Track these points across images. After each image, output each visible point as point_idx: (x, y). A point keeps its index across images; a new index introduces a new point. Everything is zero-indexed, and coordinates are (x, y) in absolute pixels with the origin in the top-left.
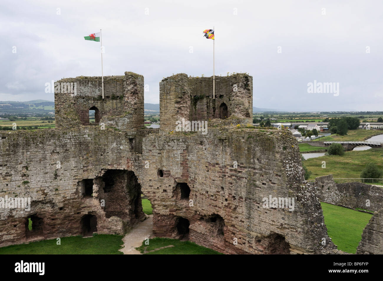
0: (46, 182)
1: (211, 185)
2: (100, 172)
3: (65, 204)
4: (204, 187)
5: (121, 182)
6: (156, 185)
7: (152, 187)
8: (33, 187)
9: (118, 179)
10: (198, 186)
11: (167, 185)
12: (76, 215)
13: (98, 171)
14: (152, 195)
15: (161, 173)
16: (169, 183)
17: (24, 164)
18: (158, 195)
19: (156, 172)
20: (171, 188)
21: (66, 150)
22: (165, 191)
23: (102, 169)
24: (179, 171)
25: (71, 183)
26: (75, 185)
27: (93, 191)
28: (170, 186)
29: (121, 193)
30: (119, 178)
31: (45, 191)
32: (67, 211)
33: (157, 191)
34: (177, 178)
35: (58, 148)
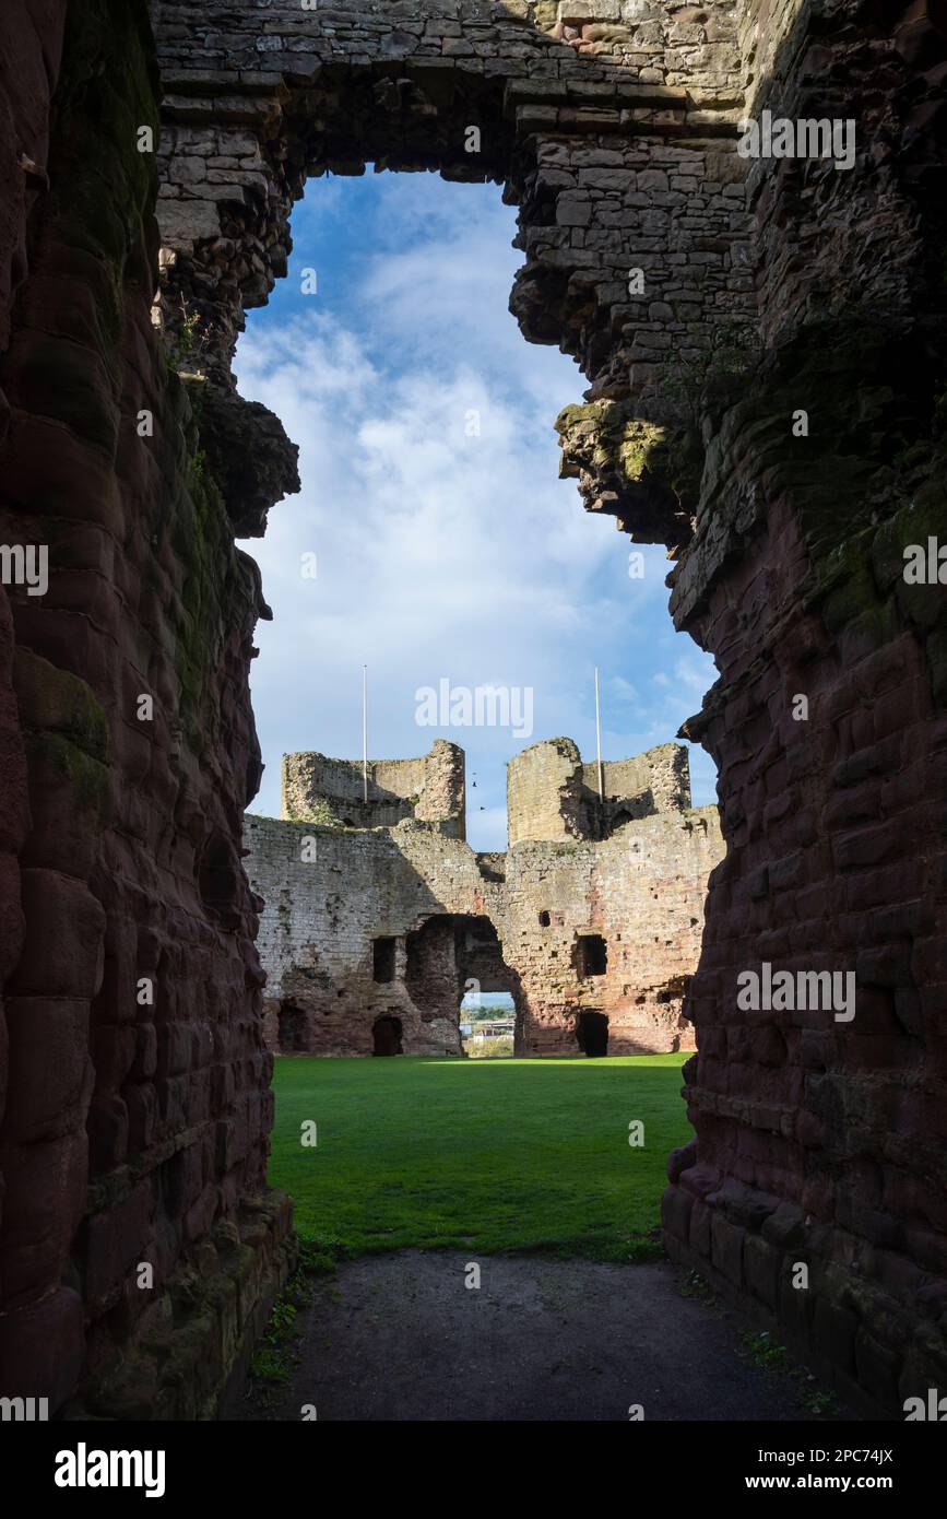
0: (318, 930)
1: (664, 921)
2: (415, 922)
3: (348, 984)
4: (650, 929)
5: (440, 956)
6: (535, 942)
7: (529, 947)
8: (297, 936)
9: (431, 950)
10: (630, 933)
11: (560, 942)
12: (366, 1012)
13: (411, 920)
14: (529, 963)
15: (545, 919)
16: (563, 939)
17: (283, 886)
18: (539, 962)
19: (535, 916)
20: (568, 947)
21: (354, 869)
22: (554, 954)
23: (420, 915)
24: (583, 911)
25: (359, 940)
26: (367, 944)
27: (397, 964)
28: (565, 943)
29: (439, 981)
30: (434, 949)
31: (317, 950)
32: (350, 998)
33: (540, 954)
34: (579, 926)
35: (339, 864)
